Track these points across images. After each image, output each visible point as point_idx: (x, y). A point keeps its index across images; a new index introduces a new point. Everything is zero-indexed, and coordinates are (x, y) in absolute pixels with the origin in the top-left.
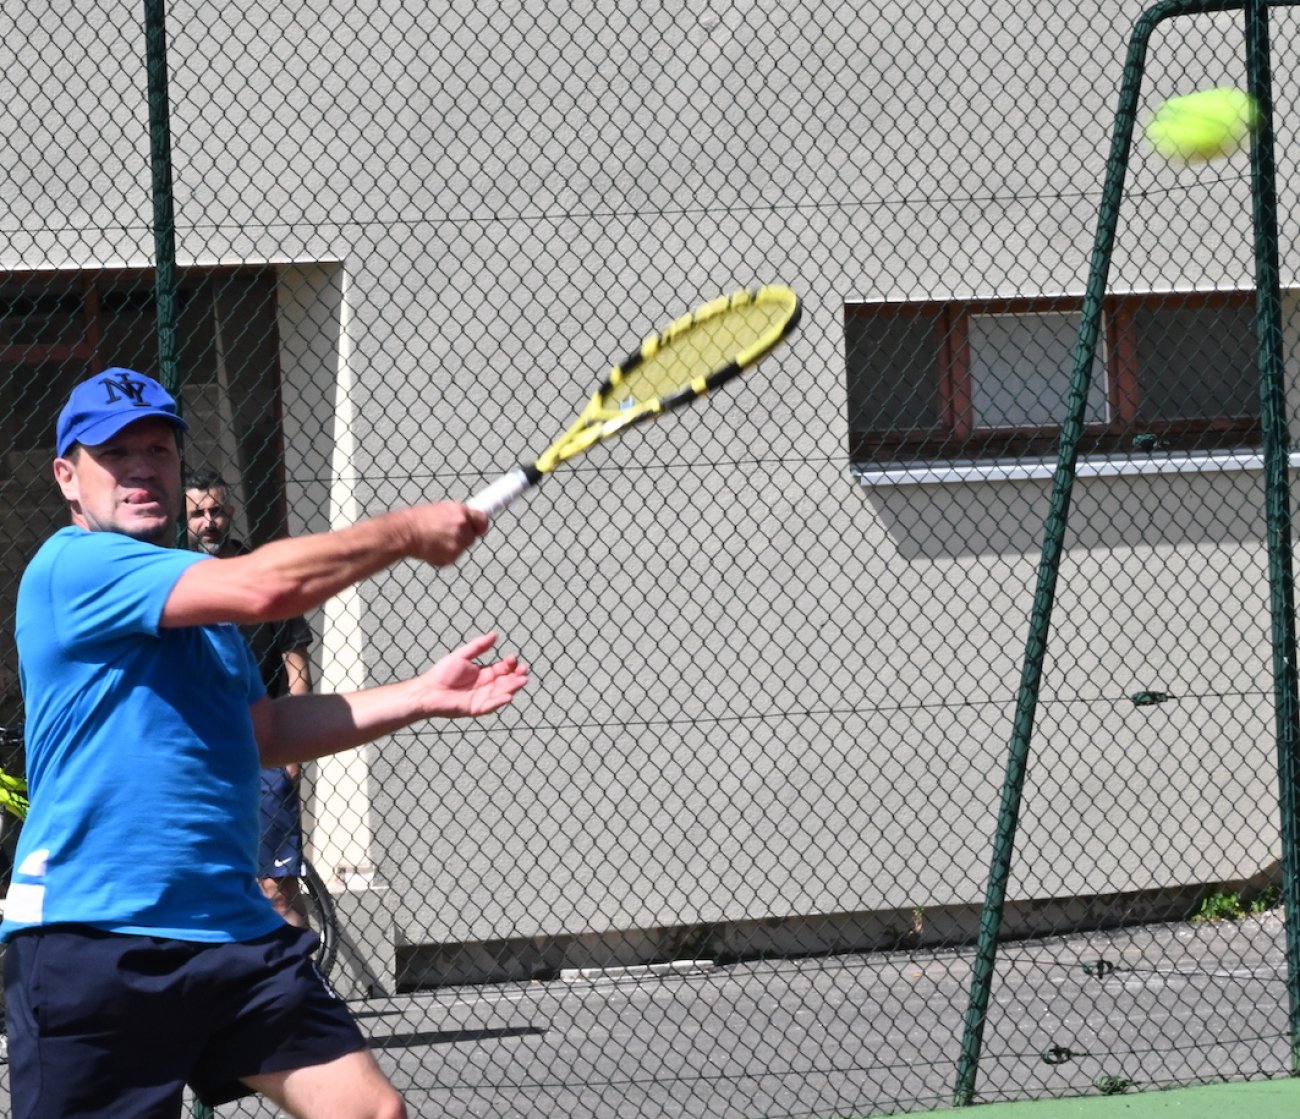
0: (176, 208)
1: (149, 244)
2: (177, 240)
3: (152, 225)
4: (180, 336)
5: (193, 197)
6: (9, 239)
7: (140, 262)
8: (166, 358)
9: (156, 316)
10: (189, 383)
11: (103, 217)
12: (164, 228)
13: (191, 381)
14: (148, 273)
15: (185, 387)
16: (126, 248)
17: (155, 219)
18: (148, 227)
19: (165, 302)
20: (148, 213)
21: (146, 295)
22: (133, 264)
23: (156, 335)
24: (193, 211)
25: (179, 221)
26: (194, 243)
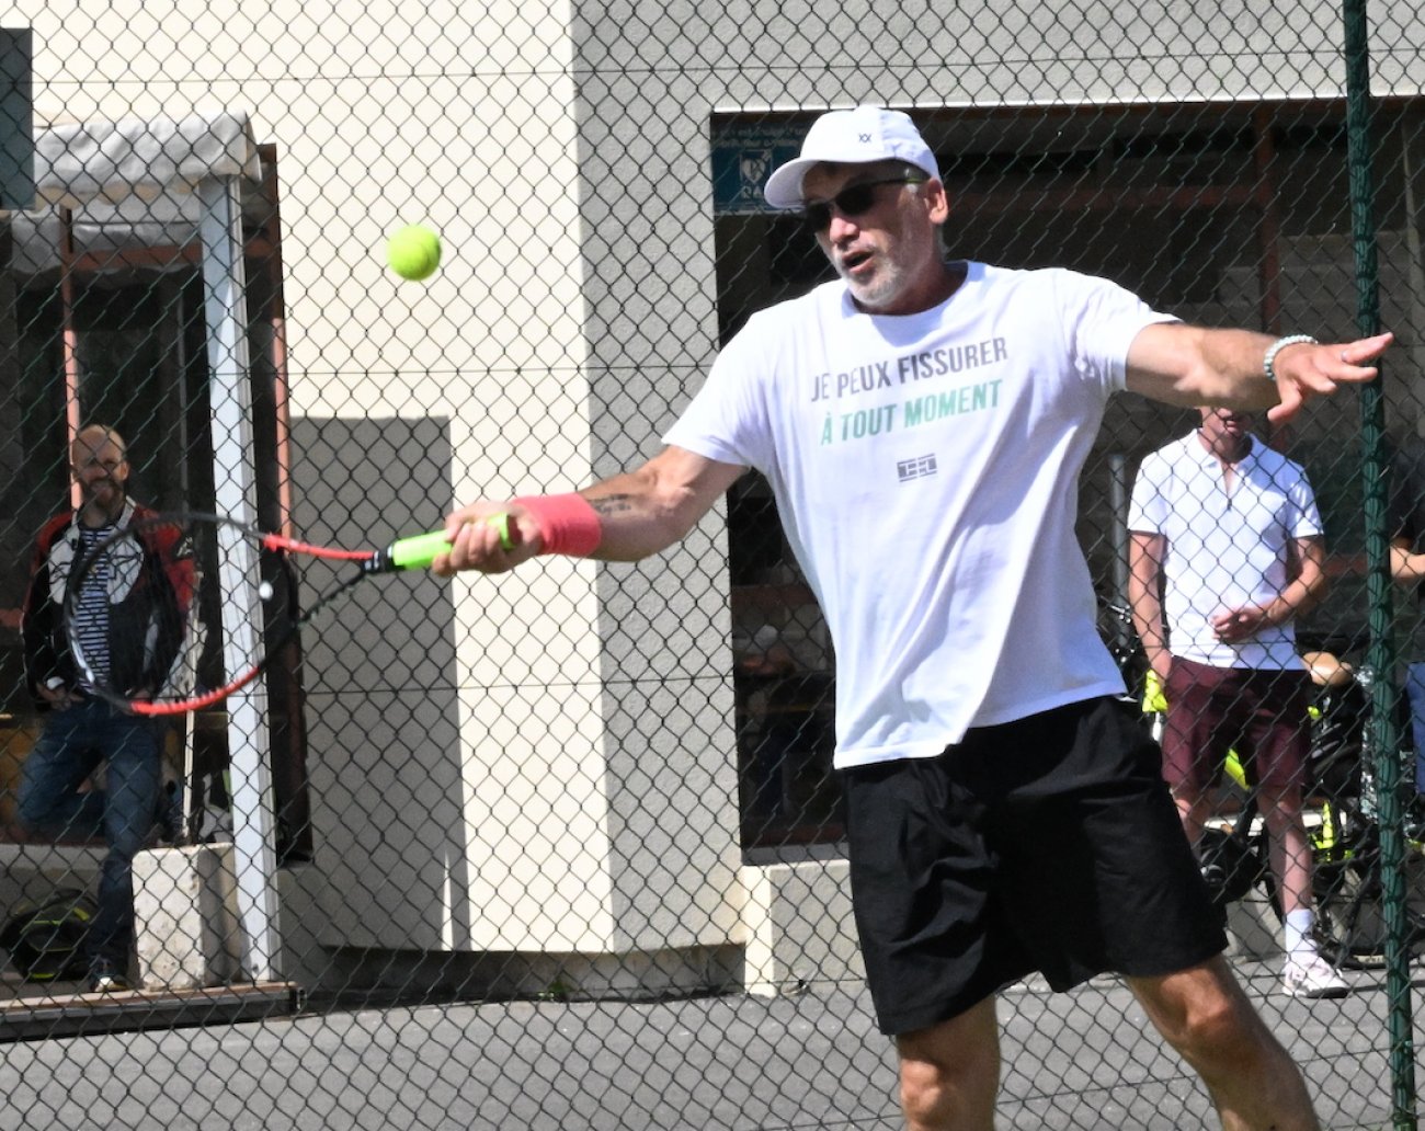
0: (1371, 29)
1: (1340, 71)
2: (1372, 65)
3: (1343, 48)
4: (1373, 176)
5: (1389, 16)
6: (1180, 65)
7: (1328, 92)
8: (1358, 200)
9: (1347, 153)
10: (1384, 228)
11: (1286, 40)
12: (1357, 51)
13: (1386, 228)
14: (1338, 104)
15: (1381, 234)
16: (1314, 74)
17: (1346, 42)
18: (1338, 51)
19: (1356, 135)
20: (1338, 34)
21: (1336, 129)
22: (1321, 95)
23: (1347, 173)
24: (1390, 32)
25: (1373, 44)
26: (1391, 69)
